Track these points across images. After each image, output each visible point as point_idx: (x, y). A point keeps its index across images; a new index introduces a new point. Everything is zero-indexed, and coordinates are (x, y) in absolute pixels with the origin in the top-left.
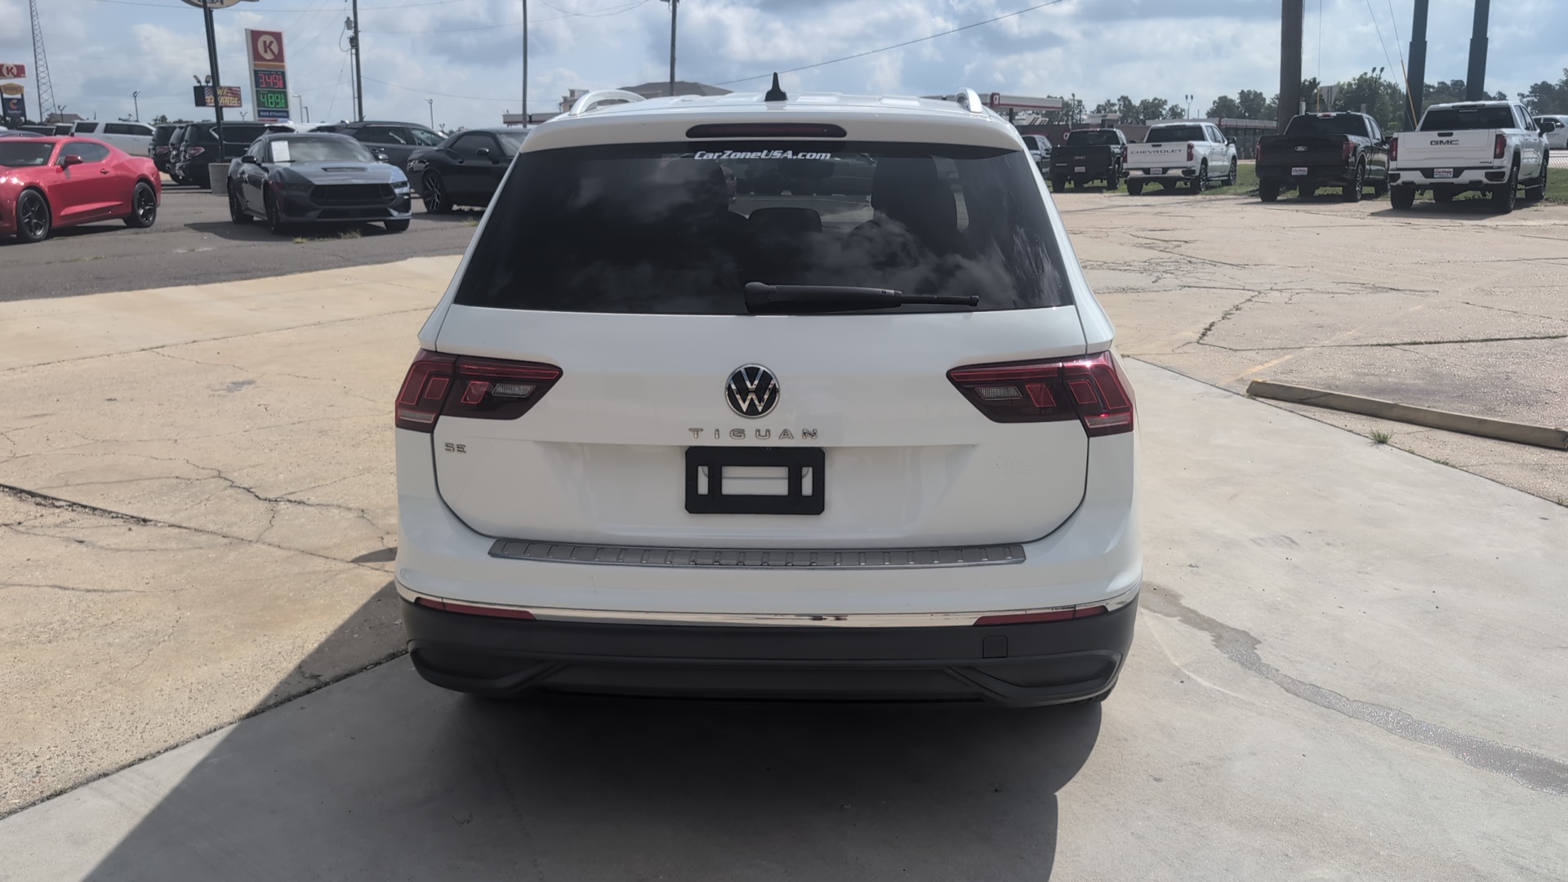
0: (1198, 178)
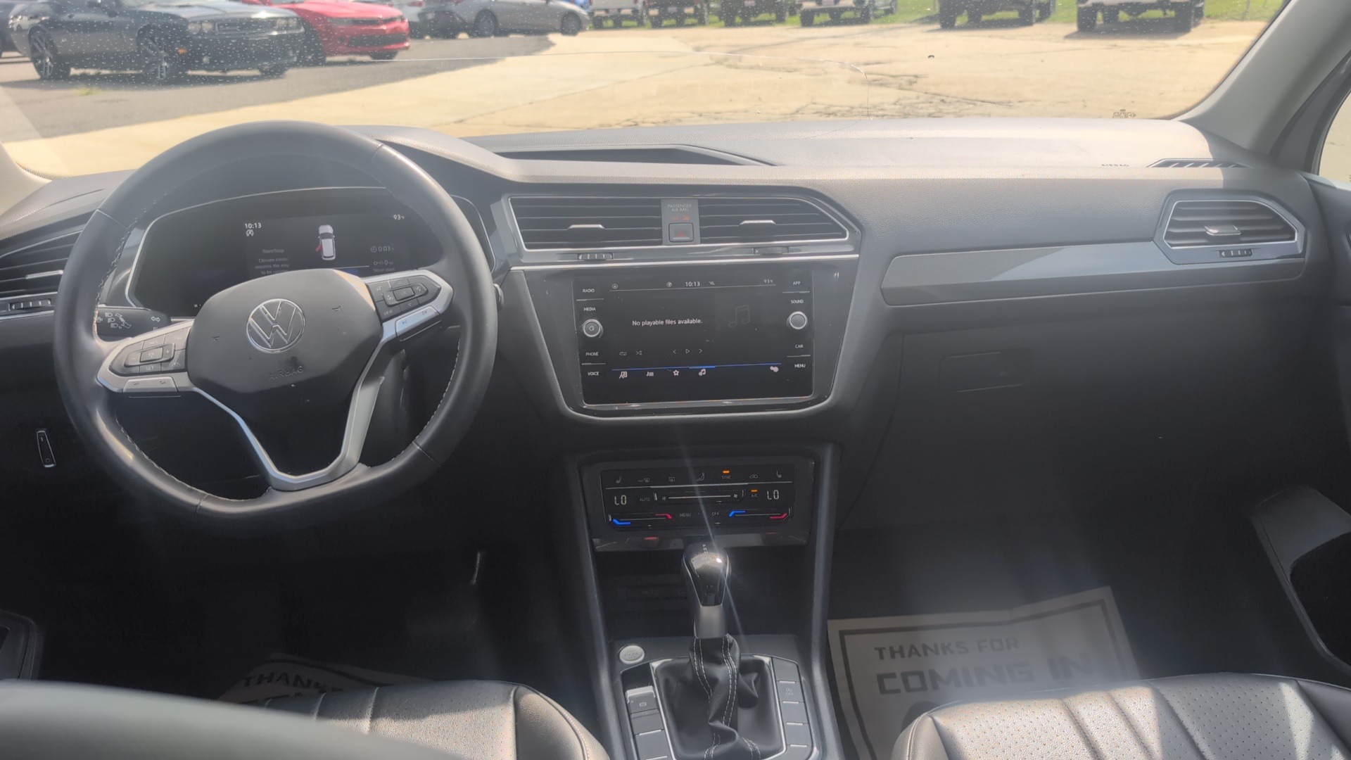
0: (867, 8)
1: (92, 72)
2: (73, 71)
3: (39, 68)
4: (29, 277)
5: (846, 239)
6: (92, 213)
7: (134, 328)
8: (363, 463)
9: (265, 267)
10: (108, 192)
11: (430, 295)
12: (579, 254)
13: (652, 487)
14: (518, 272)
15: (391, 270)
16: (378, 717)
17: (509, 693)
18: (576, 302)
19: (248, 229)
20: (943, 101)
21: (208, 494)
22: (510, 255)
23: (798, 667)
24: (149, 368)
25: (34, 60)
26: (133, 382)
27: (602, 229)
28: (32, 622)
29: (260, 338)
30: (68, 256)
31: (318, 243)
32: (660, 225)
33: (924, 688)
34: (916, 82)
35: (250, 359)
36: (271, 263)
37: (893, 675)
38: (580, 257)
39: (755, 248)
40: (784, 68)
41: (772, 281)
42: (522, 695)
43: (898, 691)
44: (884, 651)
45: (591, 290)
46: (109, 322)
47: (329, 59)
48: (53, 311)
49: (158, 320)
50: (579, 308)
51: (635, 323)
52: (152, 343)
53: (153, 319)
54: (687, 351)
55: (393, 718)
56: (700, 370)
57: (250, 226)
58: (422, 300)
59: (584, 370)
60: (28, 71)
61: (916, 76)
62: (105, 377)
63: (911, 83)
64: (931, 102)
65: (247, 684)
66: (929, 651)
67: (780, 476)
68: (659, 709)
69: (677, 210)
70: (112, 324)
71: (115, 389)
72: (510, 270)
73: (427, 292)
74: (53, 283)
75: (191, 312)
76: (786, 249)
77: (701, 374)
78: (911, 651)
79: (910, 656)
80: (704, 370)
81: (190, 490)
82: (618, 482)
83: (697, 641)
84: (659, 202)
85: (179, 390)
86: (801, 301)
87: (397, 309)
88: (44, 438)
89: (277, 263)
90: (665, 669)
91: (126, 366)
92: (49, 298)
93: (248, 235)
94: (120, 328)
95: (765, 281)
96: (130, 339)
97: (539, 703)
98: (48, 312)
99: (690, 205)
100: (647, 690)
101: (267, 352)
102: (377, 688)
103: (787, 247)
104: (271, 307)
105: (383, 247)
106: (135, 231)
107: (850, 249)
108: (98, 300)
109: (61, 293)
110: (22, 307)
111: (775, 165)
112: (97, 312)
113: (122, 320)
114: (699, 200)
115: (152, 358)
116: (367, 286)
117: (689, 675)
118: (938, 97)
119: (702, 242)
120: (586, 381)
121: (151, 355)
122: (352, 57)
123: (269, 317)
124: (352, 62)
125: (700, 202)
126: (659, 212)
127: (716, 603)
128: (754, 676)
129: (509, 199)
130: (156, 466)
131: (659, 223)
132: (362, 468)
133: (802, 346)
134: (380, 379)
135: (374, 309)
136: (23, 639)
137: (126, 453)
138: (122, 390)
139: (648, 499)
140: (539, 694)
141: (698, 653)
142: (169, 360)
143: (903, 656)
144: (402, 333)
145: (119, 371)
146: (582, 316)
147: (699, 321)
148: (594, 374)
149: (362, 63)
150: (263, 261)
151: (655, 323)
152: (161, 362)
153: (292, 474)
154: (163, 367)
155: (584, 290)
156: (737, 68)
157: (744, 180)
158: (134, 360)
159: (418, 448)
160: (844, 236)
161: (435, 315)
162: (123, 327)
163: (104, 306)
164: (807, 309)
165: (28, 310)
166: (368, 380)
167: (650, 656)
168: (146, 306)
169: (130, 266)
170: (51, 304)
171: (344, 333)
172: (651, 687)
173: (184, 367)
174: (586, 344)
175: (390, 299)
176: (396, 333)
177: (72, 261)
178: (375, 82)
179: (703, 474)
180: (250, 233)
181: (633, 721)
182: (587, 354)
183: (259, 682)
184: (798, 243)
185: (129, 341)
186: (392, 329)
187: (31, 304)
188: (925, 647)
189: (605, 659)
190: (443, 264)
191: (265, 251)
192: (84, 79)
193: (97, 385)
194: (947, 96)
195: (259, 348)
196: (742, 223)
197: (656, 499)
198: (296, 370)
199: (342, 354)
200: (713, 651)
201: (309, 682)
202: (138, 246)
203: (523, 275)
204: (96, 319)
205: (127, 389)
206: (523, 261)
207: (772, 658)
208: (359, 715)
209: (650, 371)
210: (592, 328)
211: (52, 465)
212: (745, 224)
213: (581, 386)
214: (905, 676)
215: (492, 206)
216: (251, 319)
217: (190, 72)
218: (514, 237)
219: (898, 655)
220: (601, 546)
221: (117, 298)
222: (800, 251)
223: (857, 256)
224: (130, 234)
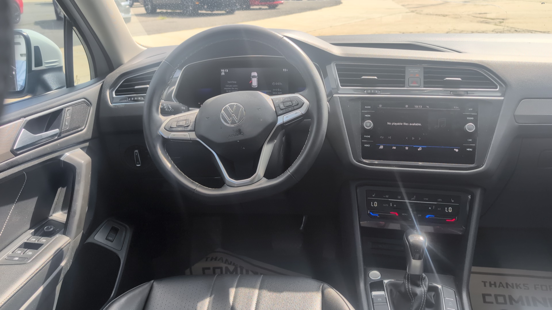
1: (164, 11)
2: (158, 11)
3: (146, 9)
4: (136, 87)
5: (498, 89)
6: (161, 62)
7: (175, 111)
8: (265, 177)
9: (228, 89)
10: (168, 53)
11: (299, 105)
12: (365, 90)
13: (389, 200)
14: (336, 97)
15: (280, 93)
16: (262, 289)
17: (320, 287)
18: (362, 112)
19: (222, 72)
20: (515, 30)
21: (200, 185)
22: (333, 89)
23: (455, 291)
24: (180, 129)
25: (145, 6)
26: (173, 134)
27: (376, 79)
28: (128, 227)
29: (226, 119)
30: (151, 79)
31: (250, 80)
32: (405, 78)
33: (505, 303)
34: (503, 22)
35: (221, 128)
36: (231, 87)
37: (490, 295)
38: (365, 92)
39: (451, 91)
40: (441, 15)
41: (458, 108)
42: (325, 288)
43: (492, 303)
44: (486, 283)
45: (369, 107)
46: (165, 108)
47: (252, 7)
48: (144, 102)
49: (184, 108)
50: (363, 114)
51: (389, 123)
52: (182, 118)
53: (182, 108)
54: (413, 138)
55: (268, 291)
56: (418, 148)
57: (223, 71)
58: (295, 107)
59: (363, 144)
60: (142, 10)
61: (503, 19)
62: (162, 132)
63: (500, 22)
64: (510, 31)
65: (207, 260)
66: (509, 286)
67: (453, 201)
68: (387, 302)
69: (413, 72)
70: (166, 109)
71: (166, 137)
72: (332, 96)
73: (298, 104)
74: (144, 90)
75: (198, 106)
76: (466, 92)
77: (419, 150)
78: (500, 285)
79: (499, 287)
80: (421, 148)
81: (193, 182)
82: (373, 196)
83: (408, 274)
84: (404, 67)
85: (191, 139)
86: (472, 118)
87: (284, 111)
88: (137, 154)
89: (233, 87)
90: (391, 284)
91: (171, 127)
92: (143, 97)
93: (222, 75)
94: (169, 111)
95: (455, 107)
96: (173, 116)
97: (333, 293)
98: (142, 102)
99: (419, 70)
100: (382, 293)
101: (229, 126)
102: (262, 275)
103: (467, 92)
104: (231, 106)
105: (277, 83)
106: (178, 70)
107: (499, 94)
108: (162, 99)
109: (147, 95)
110: (133, 99)
111: (462, 53)
112: (161, 104)
113: (170, 107)
114: (424, 67)
115: (181, 125)
116: (272, 100)
117: (403, 289)
118: (514, 29)
119: (424, 87)
120: (364, 149)
121: (181, 123)
122: (261, 7)
123: (230, 110)
124: (260, 9)
125: (425, 68)
126: (404, 72)
127: (419, 259)
128: (433, 293)
129: (335, 64)
130: (179, 170)
131: (404, 77)
132: (265, 179)
133: (471, 140)
134: (275, 141)
135: (275, 110)
136: (124, 233)
137: (168, 164)
138: (169, 137)
139: (387, 205)
140: (333, 289)
141: (408, 280)
142: (188, 126)
143: (495, 286)
144: (286, 122)
145: (168, 129)
146: (364, 119)
147: (420, 124)
148: (367, 146)
149: (264, 9)
150: (228, 86)
151: (398, 124)
152: (185, 127)
153: (235, 179)
154: (185, 129)
155: (366, 107)
156: (421, 14)
157: (447, 59)
158: (174, 125)
159: (289, 173)
161: (301, 115)
162: (170, 110)
163: (163, 101)
164: (475, 122)
165: (135, 101)
166: (270, 141)
167: (383, 277)
168: (180, 102)
169: (174, 85)
170: (144, 99)
171: (261, 120)
172: (384, 292)
173: (193, 130)
174: (365, 132)
175: (282, 106)
176: (283, 122)
177: (153, 81)
178: (269, 17)
179: (415, 196)
180: (223, 74)
181: (374, 306)
182: (365, 136)
183: (211, 260)
184: (473, 90)
185: (173, 117)
186: (282, 119)
187: (136, 99)
188: (507, 284)
189: (363, 276)
190: (306, 92)
191: (228, 82)
192: (162, 14)
193: (159, 135)
194: (518, 29)
195: (225, 124)
196: (445, 79)
197: (391, 206)
198: (240, 135)
199: (260, 129)
200: (416, 280)
201: (231, 262)
202: (178, 77)
203: (339, 99)
204: (160, 106)
205: (171, 137)
206: (339, 92)
207: (442, 286)
208: (254, 287)
209: (394, 146)
210: (369, 124)
211: (139, 165)
212: (446, 80)
213: (361, 150)
214: (496, 296)
215: (326, 66)
216: (222, 111)
217: (200, 12)
218: (336, 80)
219: (493, 286)
220: (364, 224)
221: (169, 99)
222: (474, 94)
223: (503, 98)
224: (176, 71)
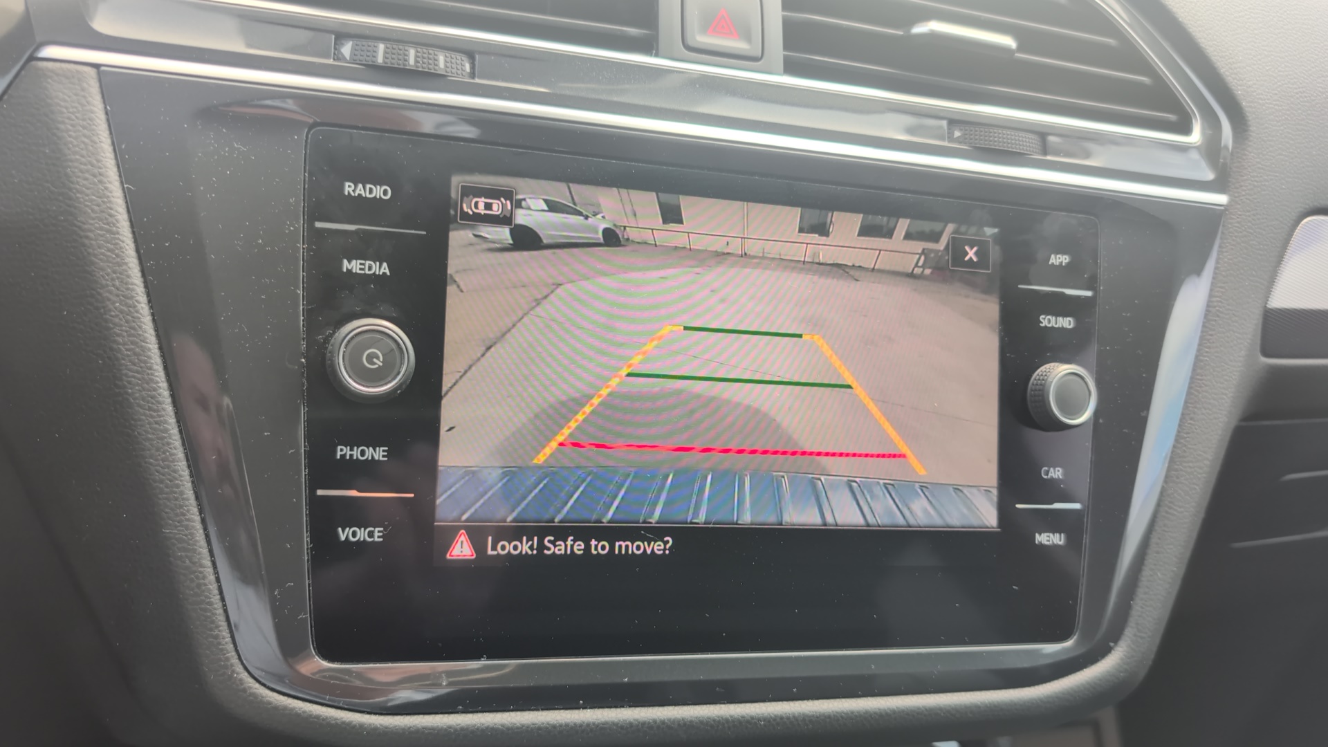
5: (1193, 137)
12: (341, 35)
18: (315, 235)
38: (347, 50)
39: (953, 121)
45: (376, 193)
50: (325, 256)
59: (323, 520)
86: (1067, 322)
107: (1204, 171)
119: (791, 68)
120: (330, 564)
146: (331, 296)
148: (362, 534)
155: (349, 188)
160: (1185, 129)
182: (344, 450)
196: (922, 29)
203: (95, 88)
206: (102, 24)
210: (375, 354)
212: (928, 34)
223: (1223, 199)
